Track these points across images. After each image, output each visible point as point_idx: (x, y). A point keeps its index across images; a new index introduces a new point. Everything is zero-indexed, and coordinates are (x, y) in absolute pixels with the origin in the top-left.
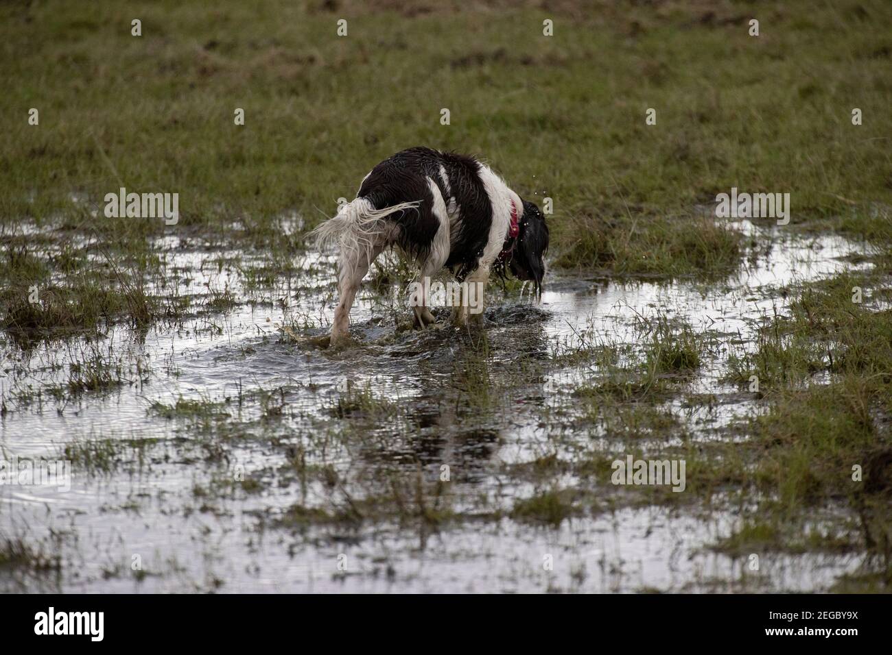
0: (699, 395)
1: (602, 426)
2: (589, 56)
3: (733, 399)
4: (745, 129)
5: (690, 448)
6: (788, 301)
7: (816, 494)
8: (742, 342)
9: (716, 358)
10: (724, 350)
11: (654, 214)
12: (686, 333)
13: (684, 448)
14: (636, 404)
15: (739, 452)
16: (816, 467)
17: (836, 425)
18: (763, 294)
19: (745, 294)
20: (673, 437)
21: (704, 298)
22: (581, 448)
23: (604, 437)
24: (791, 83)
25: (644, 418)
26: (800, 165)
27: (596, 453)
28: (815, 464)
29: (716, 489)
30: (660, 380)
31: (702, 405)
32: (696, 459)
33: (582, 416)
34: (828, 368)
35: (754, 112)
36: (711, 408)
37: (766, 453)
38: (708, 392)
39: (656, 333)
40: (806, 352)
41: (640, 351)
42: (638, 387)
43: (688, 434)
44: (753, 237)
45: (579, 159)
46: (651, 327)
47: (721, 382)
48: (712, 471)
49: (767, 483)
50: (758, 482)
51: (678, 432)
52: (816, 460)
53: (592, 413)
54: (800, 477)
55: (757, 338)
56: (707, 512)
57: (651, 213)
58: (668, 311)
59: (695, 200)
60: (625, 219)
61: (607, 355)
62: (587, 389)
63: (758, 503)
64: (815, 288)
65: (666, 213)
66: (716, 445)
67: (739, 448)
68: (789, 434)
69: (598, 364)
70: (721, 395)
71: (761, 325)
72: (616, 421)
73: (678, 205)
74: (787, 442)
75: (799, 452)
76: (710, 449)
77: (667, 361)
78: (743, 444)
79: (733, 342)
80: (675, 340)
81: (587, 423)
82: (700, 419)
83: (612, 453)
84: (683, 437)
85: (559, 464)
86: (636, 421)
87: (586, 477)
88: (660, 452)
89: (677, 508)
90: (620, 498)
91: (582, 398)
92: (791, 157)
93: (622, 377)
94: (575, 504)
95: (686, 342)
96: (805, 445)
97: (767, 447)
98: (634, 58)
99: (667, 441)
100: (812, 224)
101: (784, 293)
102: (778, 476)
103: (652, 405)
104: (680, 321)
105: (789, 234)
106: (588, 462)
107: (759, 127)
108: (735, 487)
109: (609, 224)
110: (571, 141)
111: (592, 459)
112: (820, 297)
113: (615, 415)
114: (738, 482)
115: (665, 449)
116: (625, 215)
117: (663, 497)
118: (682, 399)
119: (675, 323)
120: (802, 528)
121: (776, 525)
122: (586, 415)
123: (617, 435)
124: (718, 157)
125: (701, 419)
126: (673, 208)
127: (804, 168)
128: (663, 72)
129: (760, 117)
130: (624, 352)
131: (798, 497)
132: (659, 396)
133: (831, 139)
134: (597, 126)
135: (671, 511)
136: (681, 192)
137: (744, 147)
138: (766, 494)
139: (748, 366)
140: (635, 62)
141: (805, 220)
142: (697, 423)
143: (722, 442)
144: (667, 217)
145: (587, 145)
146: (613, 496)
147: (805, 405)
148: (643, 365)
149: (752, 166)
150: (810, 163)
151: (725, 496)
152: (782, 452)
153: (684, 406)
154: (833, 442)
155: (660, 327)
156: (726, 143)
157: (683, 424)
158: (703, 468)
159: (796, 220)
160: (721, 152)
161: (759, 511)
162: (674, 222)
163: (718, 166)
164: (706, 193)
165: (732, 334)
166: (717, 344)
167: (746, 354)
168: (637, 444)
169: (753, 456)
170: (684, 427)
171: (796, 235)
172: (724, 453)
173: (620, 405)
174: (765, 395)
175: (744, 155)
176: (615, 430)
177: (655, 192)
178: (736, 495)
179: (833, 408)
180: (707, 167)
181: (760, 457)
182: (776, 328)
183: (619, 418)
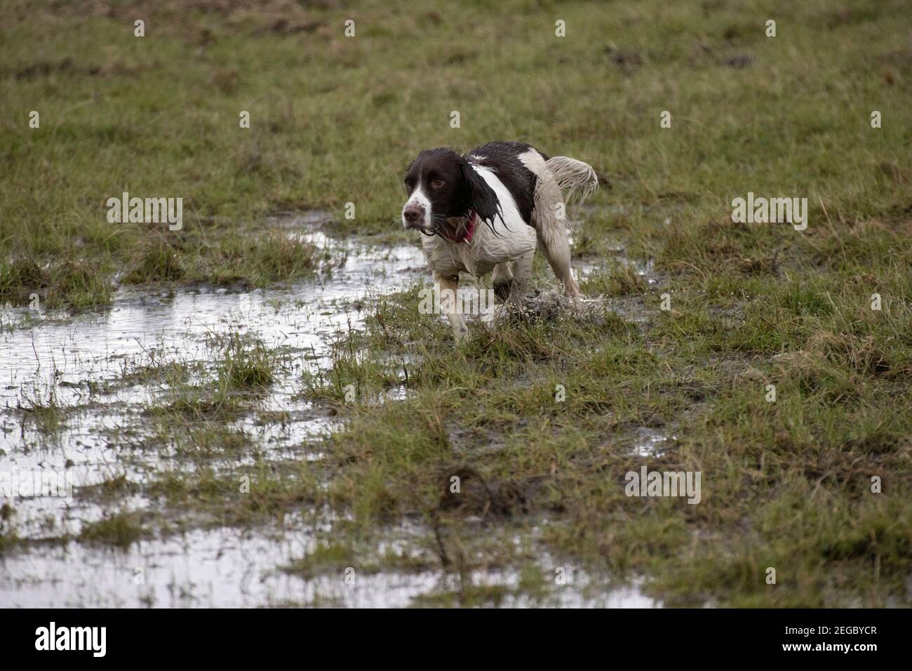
0: (272, 412)
1: (173, 445)
2: (157, 65)
3: (307, 417)
4: (318, 139)
5: (262, 467)
6: (362, 315)
7: (390, 512)
8: (315, 358)
9: (289, 374)
10: (298, 366)
11: (226, 227)
12: (259, 349)
13: (256, 467)
14: (207, 423)
15: (312, 470)
16: (392, 485)
17: (411, 441)
18: (337, 308)
19: (319, 308)
20: (245, 456)
21: (277, 313)
22: (151, 469)
23: (175, 457)
24: (365, 91)
25: (216, 436)
26: (374, 176)
27: (167, 473)
28: (391, 482)
29: (291, 508)
30: (232, 397)
31: (275, 422)
32: (268, 479)
33: (152, 436)
34: (403, 383)
35: (327, 122)
36: (284, 426)
37: (340, 471)
38: (280, 410)
39: (229, 350)
40: (381, 367)
41: (211, 369)
42: (210, 405)
43: (261, 452)
44: (326, 249)
45: (148, 172)
46: (222, 343)
47: (294, 399)
48: (285, 491)
49: (340, 502)
50: (332, 501)
51: (251, 451)
52: (391, 477)
53: (162, 433)
54: (374, 496)
55: (331, 353)
56: (279, 533)
57: (223, 227)
58: (240, 327)
59: (268, 212)
60: (195, 232)
61: (177, 372)
62: (157, 408)
63: (332, 523)
64: (390, 301)
65: (238, 226)
66: (288, 463)
67: (312, 467)
68: (363, 452)
69: (167, 382)
70: (294, 412)
71: (335, 340)
72: (186, 441)
73: (250, 217)
74: (362, 460)
75: (374, 470)
76: (282, 468)
77: (238, 378)
78: (317, 462)
79: (307, 358)
80: (247, 356)
81: (157, 443)
82: (272, 437)
83: (182, 474)
84: (256, 456)
85: (128, 485)
86: (207, 440)
87: (156, 499)
88: (232, 471)
89: (249, 528)
90: (191, 520)
91: (152, 418)
92: (364, 168)
93: (193, 395)
94: (145, 527)
95: (258, 358)
96: (380, 463)
97: (341, 465)
98: (204, 68)
99: (239, 460)
100: (387, 235)
101: (359, 306)
102: (352, 495)
103: (224, 424)
104: (252, 336)
105: (364, 246)
106: (159, 483)
107: (332, 137)
108: (308, 506)
109: (179, 238)
110: (140, 153)
111: (161, 480)
112: (394, 310)
113: (186, 434)
114: (312, 501)
115: (237, 469)
116: (196, 229)
117: (234, 518)
118: (255, 417)
119: (247, 339)
120: (377, 547)
121: (350, 545)
122: (156, 435)
123: (187, 454)
124: (291, 168)
125: (274, 437)
126: (245, 221)
127: (378, 179)
128: (234, 81)
129: (333, 126)
130: (195, 369)
131: (372, 515)
132: (231, 414)
133: (406, 148)
134: (167, 137)
135: (243, 533)
136: (253, 204)
137: (317, 158)
138: (340, 512)
139: (322, 382)
140: (205, 71)
141: (380, 232)
142: (270, 441)
143: (295, 460)
144: (239, 229)
145: (156, 157)
146: (183, 517)
147: (380, 421)
148: (214, 382)
149: (326, 176)
150: (384, 174)
151: (298, 516)
152: (356, 469)
153: (258, 424)
154: (408, 458)
155: (232, 344)
156: (298, 152)
157: (256, 442)
158: (276, 488)
159: (370, 232)
160: (294, 162)
161: (332, 530)
162: (247, 235)
163: (291, 177)
164: (279, 205)
165: (305, 349)
166: (289, 359)
167: (320, 370)
168: (209, 464)
169: (327, 474)
170: (257, 446)
171: (371, 247)
172: (297, 471)
173: (191, 423)
174: (339, 411)
175: (317, 166)
176: (186, 449)
177: (226, 206)
178: (310, 514)
179: (408, 424)
180: (279, 179)
181: (333, 475)
182: (352, 342)
183: (190, 437)
